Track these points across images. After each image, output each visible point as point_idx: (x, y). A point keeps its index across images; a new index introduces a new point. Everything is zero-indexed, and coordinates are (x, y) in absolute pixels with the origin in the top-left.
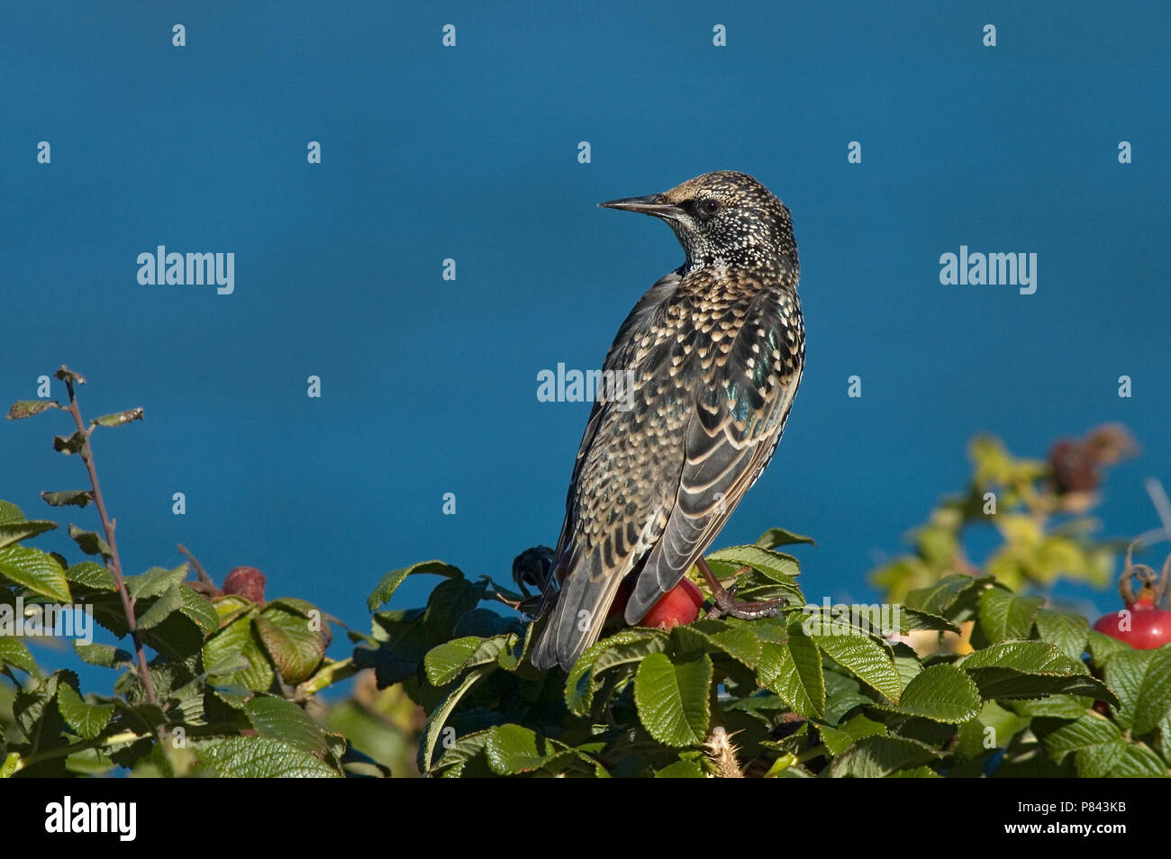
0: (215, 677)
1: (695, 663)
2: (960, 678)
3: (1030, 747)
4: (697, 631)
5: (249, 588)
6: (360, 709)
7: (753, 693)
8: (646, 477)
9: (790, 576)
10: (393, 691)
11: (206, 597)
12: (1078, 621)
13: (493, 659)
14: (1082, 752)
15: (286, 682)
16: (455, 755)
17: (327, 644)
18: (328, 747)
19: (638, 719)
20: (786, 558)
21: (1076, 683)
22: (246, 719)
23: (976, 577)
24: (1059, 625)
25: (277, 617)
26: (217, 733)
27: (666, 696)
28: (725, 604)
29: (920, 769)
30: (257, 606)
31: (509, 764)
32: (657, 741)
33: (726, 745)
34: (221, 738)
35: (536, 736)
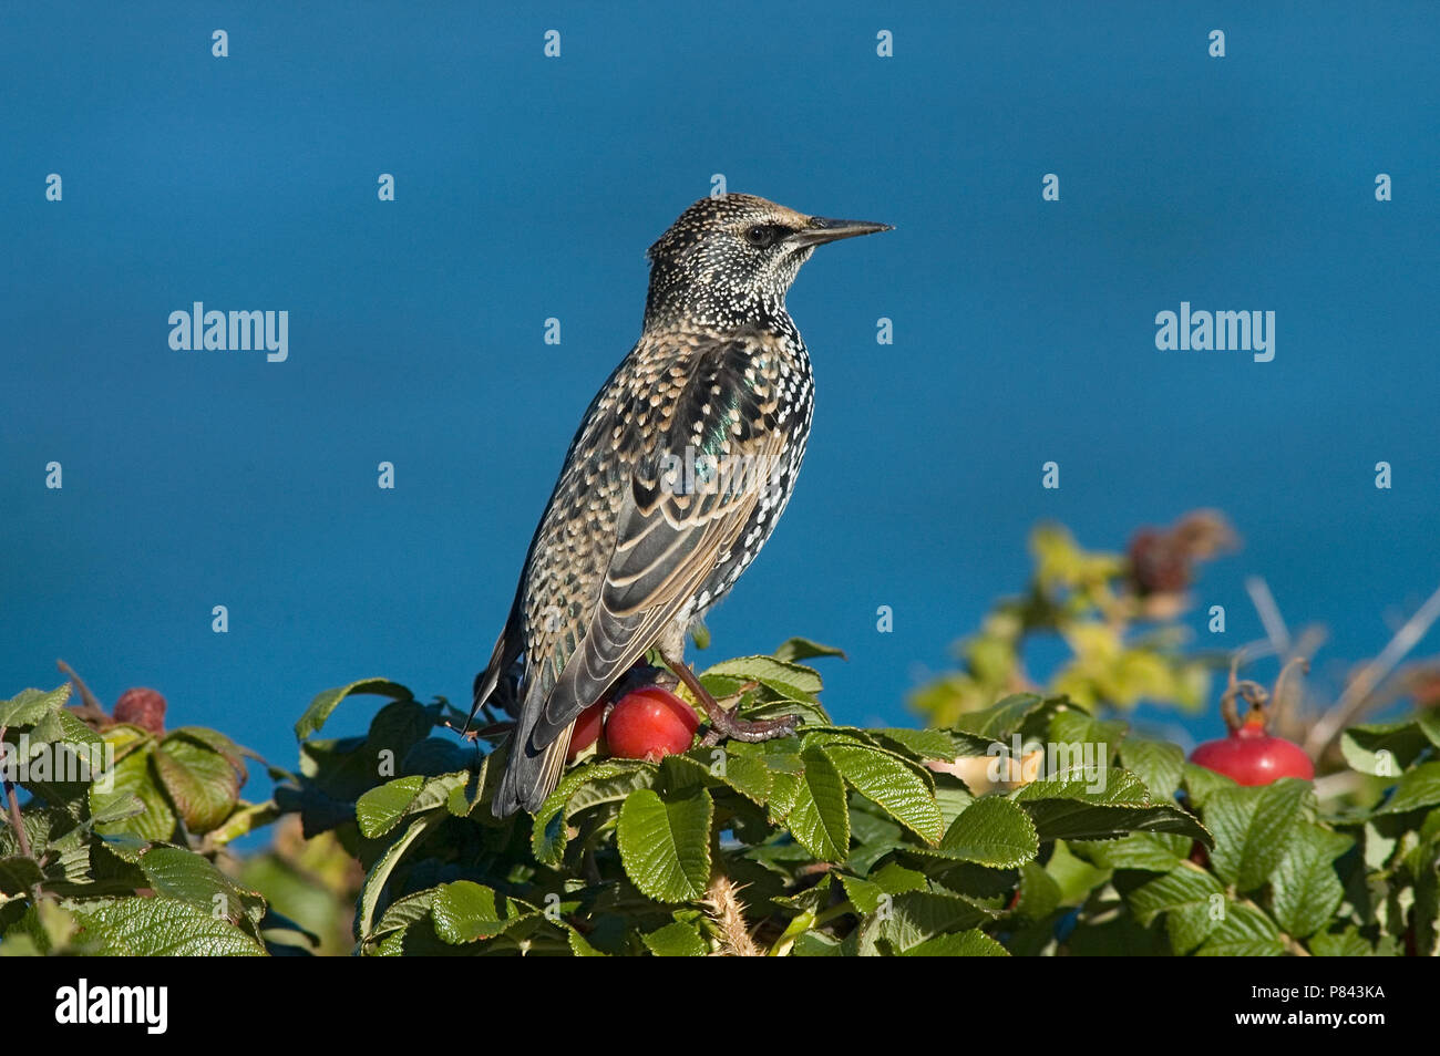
0: (102, 823)
1: (691, 800)
2: (1013, 813)
3: (1111, 905)
4: (693, 761)
5: (146, 715)
6: (282, 865)
7: (770, 840)
8: (590, 569)
9: (810, 693)
10: (321, 842)
11: (93, 726)
12: (1171, 751)
13: (441, 803)
14: (1175, 912)
15: (191, 830)
16: (395, 919)
17: (242, 783)
18: (243, 909)
19: (623, 870)
20: (804, 671)
21: (1158, 817)
22: (142, 876)
23: (1044, 697)
24: (1147, 756)
25: (179, 750)
26: (106, 893)
27: (657, 841)
28: (723, 725)
29: (969, 931)
30: (155, 737)
31: (461, 930)
32: (646, 896)
33: (731, 903)
34: (110, 899)
35: (496, 895)
